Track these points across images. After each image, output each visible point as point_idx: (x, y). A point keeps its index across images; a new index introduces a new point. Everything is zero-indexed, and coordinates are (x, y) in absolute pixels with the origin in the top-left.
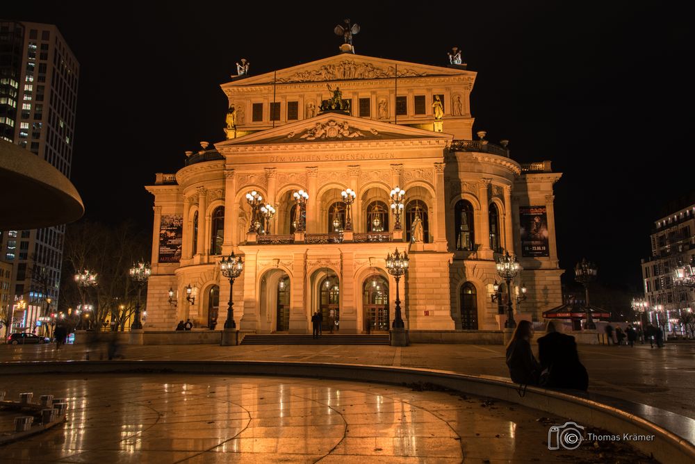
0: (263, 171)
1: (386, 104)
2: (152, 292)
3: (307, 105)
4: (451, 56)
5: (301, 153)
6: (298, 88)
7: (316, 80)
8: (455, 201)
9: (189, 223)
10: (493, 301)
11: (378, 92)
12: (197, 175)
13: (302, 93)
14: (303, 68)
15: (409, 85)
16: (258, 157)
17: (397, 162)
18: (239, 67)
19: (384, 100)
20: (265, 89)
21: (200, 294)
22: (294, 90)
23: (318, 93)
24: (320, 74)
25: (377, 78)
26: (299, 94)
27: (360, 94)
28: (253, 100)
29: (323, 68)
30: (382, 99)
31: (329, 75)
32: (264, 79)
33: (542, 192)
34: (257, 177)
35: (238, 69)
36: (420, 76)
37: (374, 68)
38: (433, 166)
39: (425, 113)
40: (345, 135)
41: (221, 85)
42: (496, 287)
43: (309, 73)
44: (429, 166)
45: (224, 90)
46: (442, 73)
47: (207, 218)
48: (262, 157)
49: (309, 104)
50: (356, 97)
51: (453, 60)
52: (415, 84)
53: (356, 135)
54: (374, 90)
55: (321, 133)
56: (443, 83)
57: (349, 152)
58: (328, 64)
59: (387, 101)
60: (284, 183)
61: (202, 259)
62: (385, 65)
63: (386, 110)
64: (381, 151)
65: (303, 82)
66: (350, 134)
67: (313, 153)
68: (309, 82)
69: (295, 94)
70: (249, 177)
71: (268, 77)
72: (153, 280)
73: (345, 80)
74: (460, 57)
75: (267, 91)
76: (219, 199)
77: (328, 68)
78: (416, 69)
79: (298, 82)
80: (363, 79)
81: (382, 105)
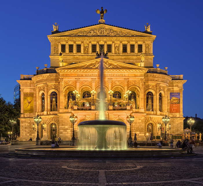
0: (75, 79)
1: (118, 47)
2: (22, 125)
3: (85, 46)
4: (146, 27)
5: (89, 73)
6: (81, 38)
7: (89, 35)
8: (147, 92)
9: (39, 98)
10: (159, 130)
11: (115, 42)
12: (44, 78)
13: (83, 41)
14: (83, 29)
15: (128, 39)
16: (72, 74)
17: (126, 78)
18: (54, 26)
19: (118, 45)
20: (67, 38)
21: (47, 126)
22: (79, 39)
23: (90, 41)
24: (91, 32)
25: (115, 36)
26: (81, 41)
27: (107, 42)
28: (61, 42)
29: (92, 30)
30: (117, 45)
31: (95, 33)
32: (66, 34)
33: (179, 87)
34: (72, 82)
35: (54, 28)
36: (133, 36)
37: (114, 31)
38: (140, 80)
39: (134, 52)
40: (107, 67)
41: (47, 36)
42: (160, 125)
43: (86, 32)
44: (139, 80)
45: (48, 38)
46: (142, 35)
47: (48, 96)
48: (74, 74)
49: (86, 46)
50: (106, 44)
51: (147, 29)
52: (131, 39)
53: (111, 67)
54: (114, 41)
55: (98, 66)
56: (142, 39)
57: (108, 73)
58: (94, 28)
59: (119, 46)
60: (82, 84)
61: (47, 113)
62: (118, 30)
63: (118, 50)
64: (121, 73)
65: (83, 36)
66: (109, 66)
67: (94, 73)
68: (86, 36)
69: (80, 41)
70: (69, 82)
71: (68, 33)
72: (22, 120)
73: (101, 36)
74: (149, 28)
75: (67, 39)
76: (53, 89)
77: (94, 30)
78: (131, 33)
79: (81, 36)
80: (109, 36)
81: (117, 48)
